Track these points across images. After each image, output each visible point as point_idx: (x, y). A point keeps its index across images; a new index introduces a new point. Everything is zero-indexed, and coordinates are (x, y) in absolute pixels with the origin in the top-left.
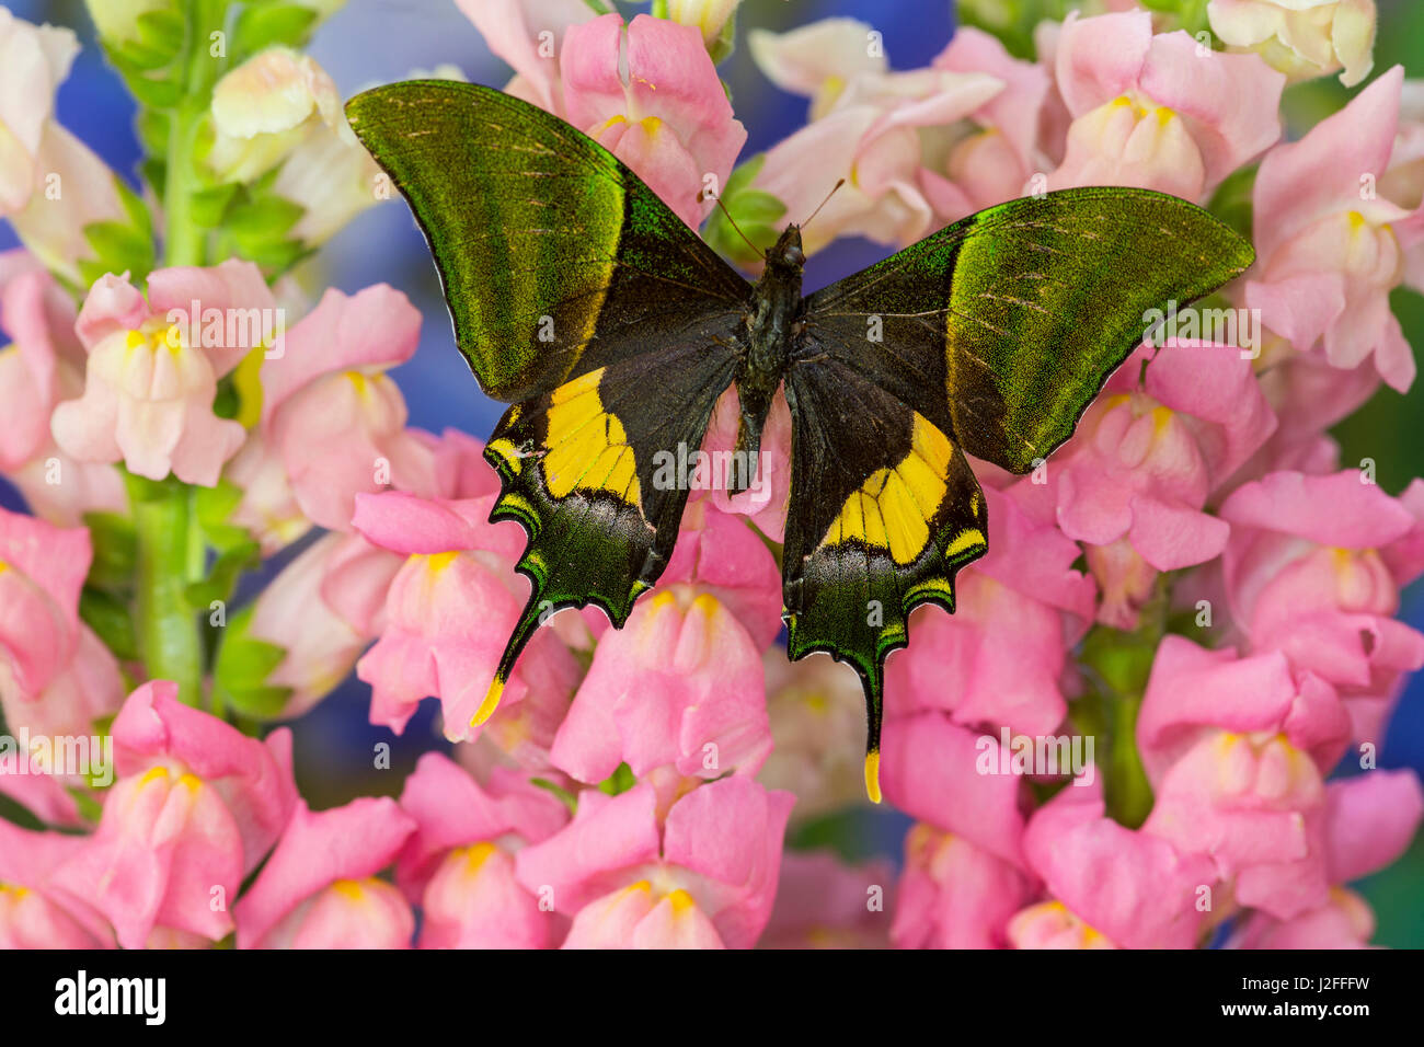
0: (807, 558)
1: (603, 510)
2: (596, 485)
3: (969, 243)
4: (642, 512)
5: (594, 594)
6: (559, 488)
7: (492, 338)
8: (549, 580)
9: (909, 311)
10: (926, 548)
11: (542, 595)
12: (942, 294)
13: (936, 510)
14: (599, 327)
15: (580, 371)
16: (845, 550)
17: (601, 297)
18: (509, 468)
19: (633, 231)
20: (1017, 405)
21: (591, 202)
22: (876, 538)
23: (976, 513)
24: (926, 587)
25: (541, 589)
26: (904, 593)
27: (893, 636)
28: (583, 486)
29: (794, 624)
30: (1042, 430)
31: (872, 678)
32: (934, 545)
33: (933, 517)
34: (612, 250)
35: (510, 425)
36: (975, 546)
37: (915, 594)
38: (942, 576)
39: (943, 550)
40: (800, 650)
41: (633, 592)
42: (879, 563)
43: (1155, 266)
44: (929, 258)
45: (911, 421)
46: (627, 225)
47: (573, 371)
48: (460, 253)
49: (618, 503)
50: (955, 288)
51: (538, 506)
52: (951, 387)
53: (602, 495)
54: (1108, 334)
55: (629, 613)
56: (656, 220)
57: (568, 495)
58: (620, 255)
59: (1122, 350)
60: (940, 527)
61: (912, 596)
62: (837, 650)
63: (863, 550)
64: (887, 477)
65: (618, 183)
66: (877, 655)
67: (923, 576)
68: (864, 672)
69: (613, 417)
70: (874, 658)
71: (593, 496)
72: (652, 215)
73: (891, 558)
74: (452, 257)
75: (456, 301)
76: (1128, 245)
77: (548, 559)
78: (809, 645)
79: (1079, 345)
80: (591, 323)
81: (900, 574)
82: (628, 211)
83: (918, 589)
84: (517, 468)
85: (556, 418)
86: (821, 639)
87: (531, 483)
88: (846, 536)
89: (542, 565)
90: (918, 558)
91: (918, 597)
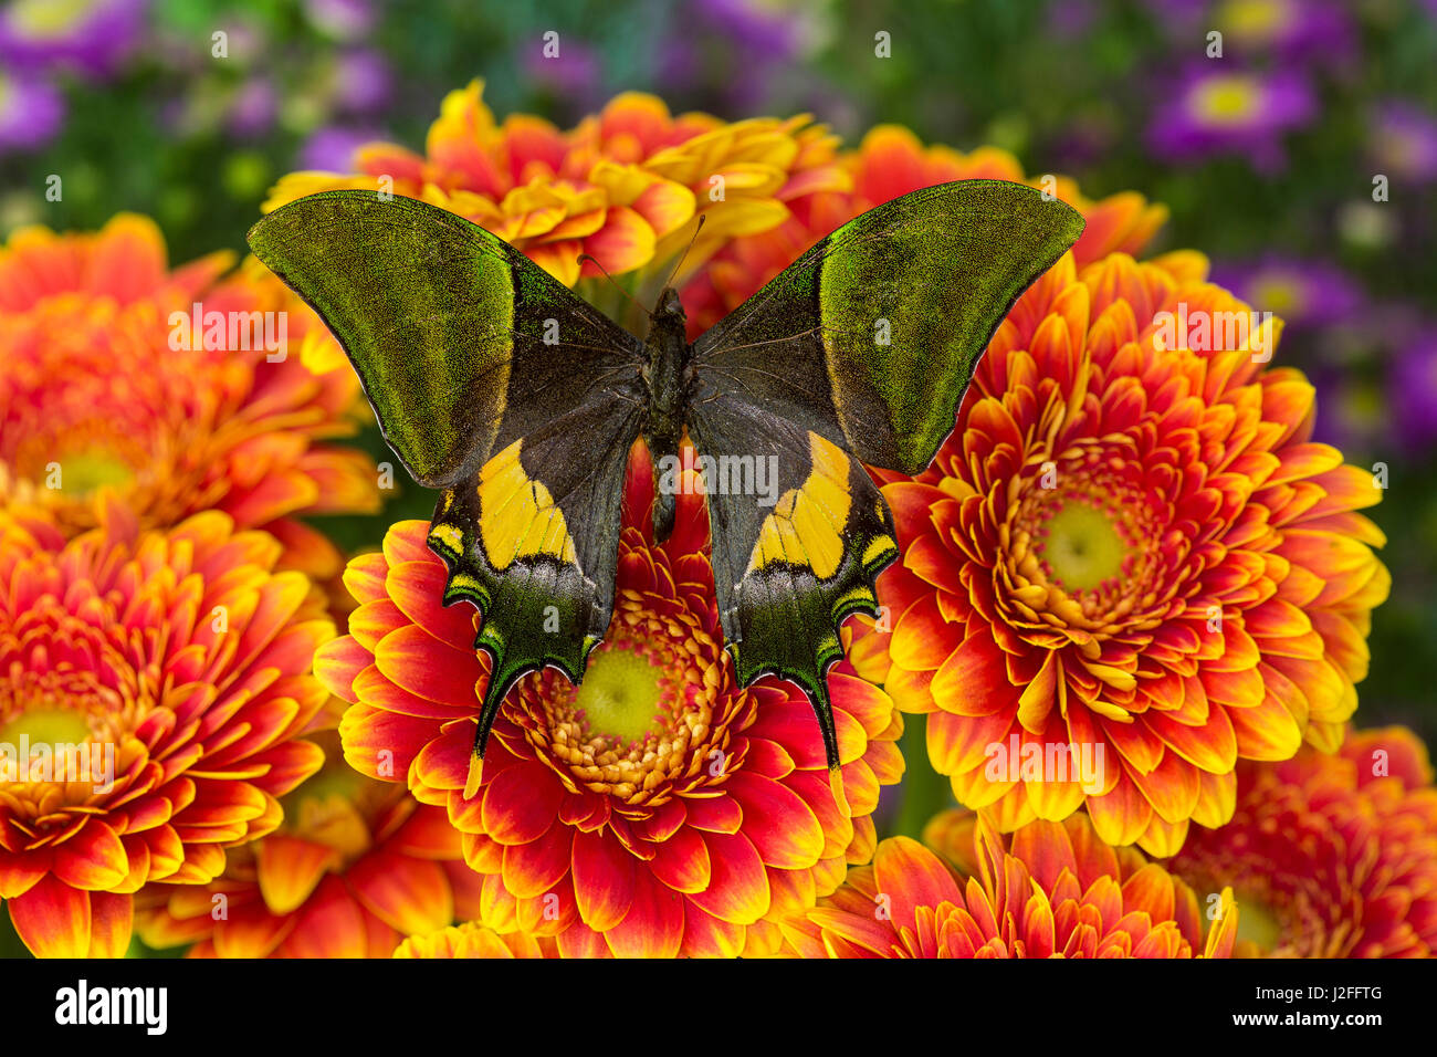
0: (737, 587)
1: (544, 573)
2: (532, 551)
3: (828, 262)
4: (579, 568)
5: (549, 655)
6: (500, 561)
7: (416, 426)
8: (507, 650)
9: (786, 335)
10: (843, 560)
11: (502, 666)
12: (813, 314)
13: (846, 522)
14: (510, 398)
15: (500, 446)
16: (770, 572)
17: (507, 369)
18: (452, 551)
19: (525, 303)
20: (900, 406)
21: (482, 282)
22: (796, 558)
23: (882, 520)
24: (850, 597)
25: (501, 660)
26: (831, 607)
27: (829, 649)
28: (522, 554)
29: (737, 653)
30: (927, 426)
31: (819, 694)
32: (850, 556)
33: (845, 529)
34: (509, 324)
35: (446, 510)
36: (887, 551)
37: (842, 606)
38: (863, 584)
39: (859, 560)
40: (747, 676)
41: (585, 648)
42: (803, 579)
43: (999, 248)
44: (795, 283)
45: (807, 440)
46: (518, 298)
47: (494, 446)
48: (374, 351)
49: (558, 564)
50: (823, 307)
51: (484, 581)
52: (837, 401)
53: (541, 558)
54: (968, 324)
55: (585, 670)
56: (543, 288)
57: (510, 565)
58: (517, 326)
59: (984, 334)
60: (852, 538)
61: (839, 609)
62: (780, 669)
63: (786, 570)
64: (795, 497)
65: (503, 259)
66: (819, 670)
67: (846, 588)
68: (810, 689)
69: (538, 484)
70: (816, 673)
71: (531, 561)
72: (539, 284)
73: (813, 574)
74: (366, 356)
75: (377, 397)
76: (970, 235)
77: (502, 630)
78: (754, 670)
79: (944, 337)
80: (502, 396)
81: (826, 588)
82: (517, 284)
83: (844, 600)
84: (459, 549)
85: (487, 494)
86: (763, 661)
87: (474, 561)
88: (769, 559)
89: (497, 636)
90: (838, 571)
91: (845, 608)
